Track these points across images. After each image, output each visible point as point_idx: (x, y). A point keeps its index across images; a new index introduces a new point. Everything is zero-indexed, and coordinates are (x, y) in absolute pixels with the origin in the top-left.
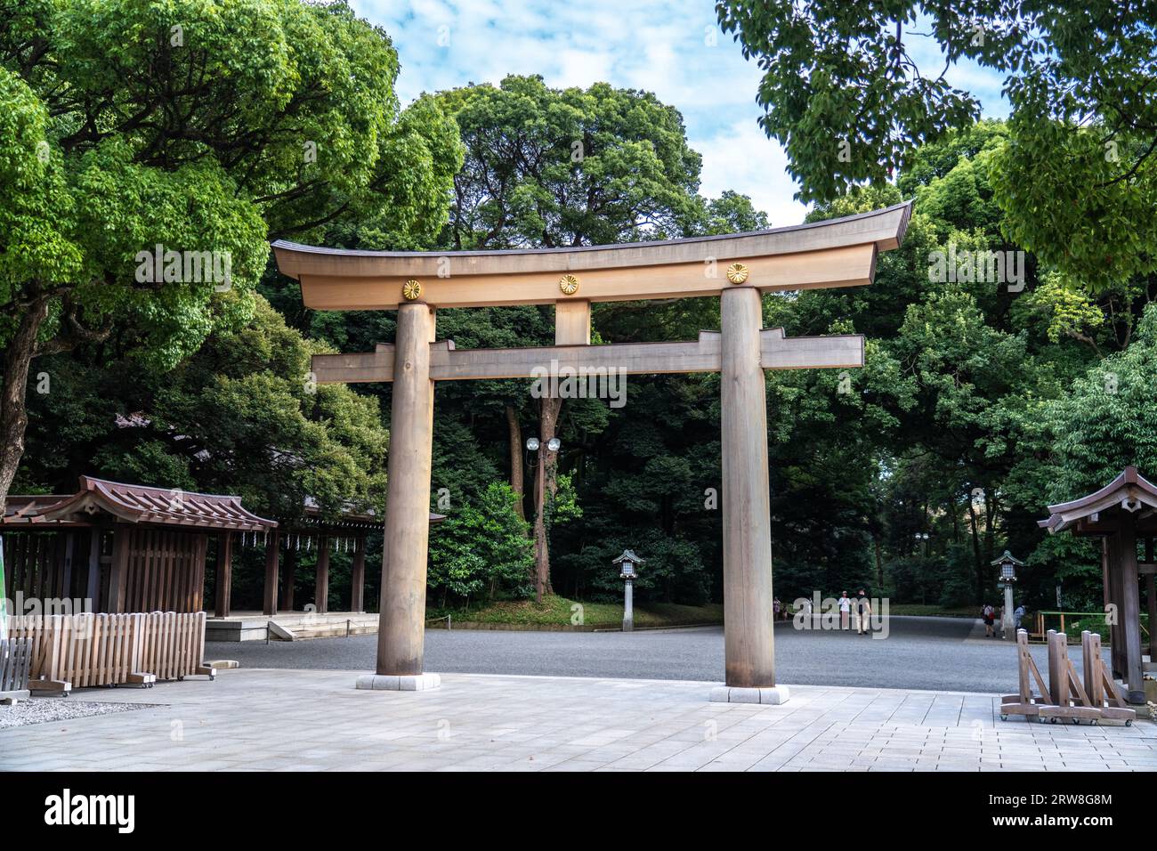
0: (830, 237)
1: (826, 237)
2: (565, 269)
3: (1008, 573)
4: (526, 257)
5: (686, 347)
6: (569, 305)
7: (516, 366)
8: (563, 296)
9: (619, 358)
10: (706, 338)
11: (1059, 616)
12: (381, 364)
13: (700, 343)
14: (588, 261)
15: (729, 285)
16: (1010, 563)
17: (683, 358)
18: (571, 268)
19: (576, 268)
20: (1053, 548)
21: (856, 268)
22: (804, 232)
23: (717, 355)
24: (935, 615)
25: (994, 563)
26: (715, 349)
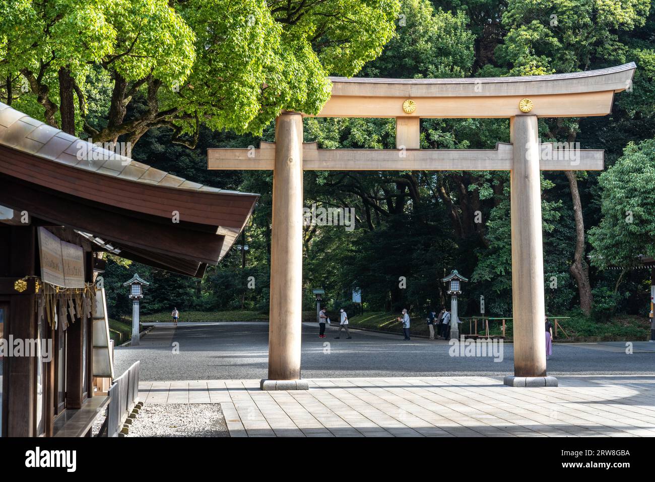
0: (588, 85)
1: (585, 85)
2: (407, 95)
3: (455, 288)
4: (379, 85)
5: (489, 153)
6: (406, 121)
7: (369, 163)
8: (404, 115)
9: (443, 159)
10: (502, 148)
11: (502, 320)
12: (265, 158)
13: (499, 151)
14: (424, 91)
15: (519, 113)
16: (458, 280)
17: (487, 161)
18: (412, 95)
19: (415, 96)
20: (493, 268)
21: (602, 106)
22: (571, 81)
23: (509, 159)
24: (254, 320)
25: (445, 280)
26: (509, 156)
